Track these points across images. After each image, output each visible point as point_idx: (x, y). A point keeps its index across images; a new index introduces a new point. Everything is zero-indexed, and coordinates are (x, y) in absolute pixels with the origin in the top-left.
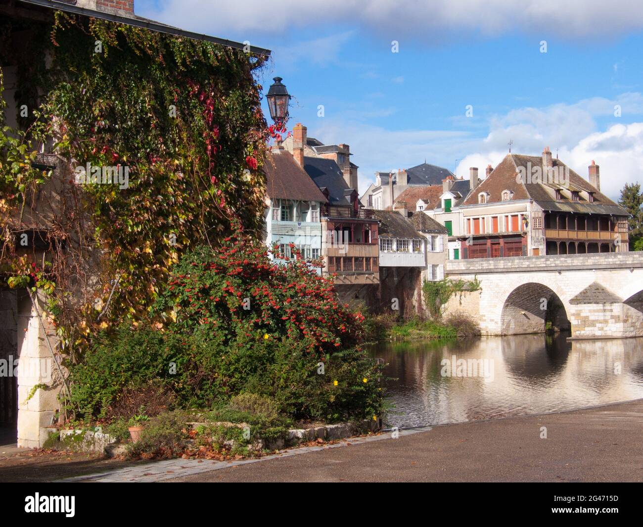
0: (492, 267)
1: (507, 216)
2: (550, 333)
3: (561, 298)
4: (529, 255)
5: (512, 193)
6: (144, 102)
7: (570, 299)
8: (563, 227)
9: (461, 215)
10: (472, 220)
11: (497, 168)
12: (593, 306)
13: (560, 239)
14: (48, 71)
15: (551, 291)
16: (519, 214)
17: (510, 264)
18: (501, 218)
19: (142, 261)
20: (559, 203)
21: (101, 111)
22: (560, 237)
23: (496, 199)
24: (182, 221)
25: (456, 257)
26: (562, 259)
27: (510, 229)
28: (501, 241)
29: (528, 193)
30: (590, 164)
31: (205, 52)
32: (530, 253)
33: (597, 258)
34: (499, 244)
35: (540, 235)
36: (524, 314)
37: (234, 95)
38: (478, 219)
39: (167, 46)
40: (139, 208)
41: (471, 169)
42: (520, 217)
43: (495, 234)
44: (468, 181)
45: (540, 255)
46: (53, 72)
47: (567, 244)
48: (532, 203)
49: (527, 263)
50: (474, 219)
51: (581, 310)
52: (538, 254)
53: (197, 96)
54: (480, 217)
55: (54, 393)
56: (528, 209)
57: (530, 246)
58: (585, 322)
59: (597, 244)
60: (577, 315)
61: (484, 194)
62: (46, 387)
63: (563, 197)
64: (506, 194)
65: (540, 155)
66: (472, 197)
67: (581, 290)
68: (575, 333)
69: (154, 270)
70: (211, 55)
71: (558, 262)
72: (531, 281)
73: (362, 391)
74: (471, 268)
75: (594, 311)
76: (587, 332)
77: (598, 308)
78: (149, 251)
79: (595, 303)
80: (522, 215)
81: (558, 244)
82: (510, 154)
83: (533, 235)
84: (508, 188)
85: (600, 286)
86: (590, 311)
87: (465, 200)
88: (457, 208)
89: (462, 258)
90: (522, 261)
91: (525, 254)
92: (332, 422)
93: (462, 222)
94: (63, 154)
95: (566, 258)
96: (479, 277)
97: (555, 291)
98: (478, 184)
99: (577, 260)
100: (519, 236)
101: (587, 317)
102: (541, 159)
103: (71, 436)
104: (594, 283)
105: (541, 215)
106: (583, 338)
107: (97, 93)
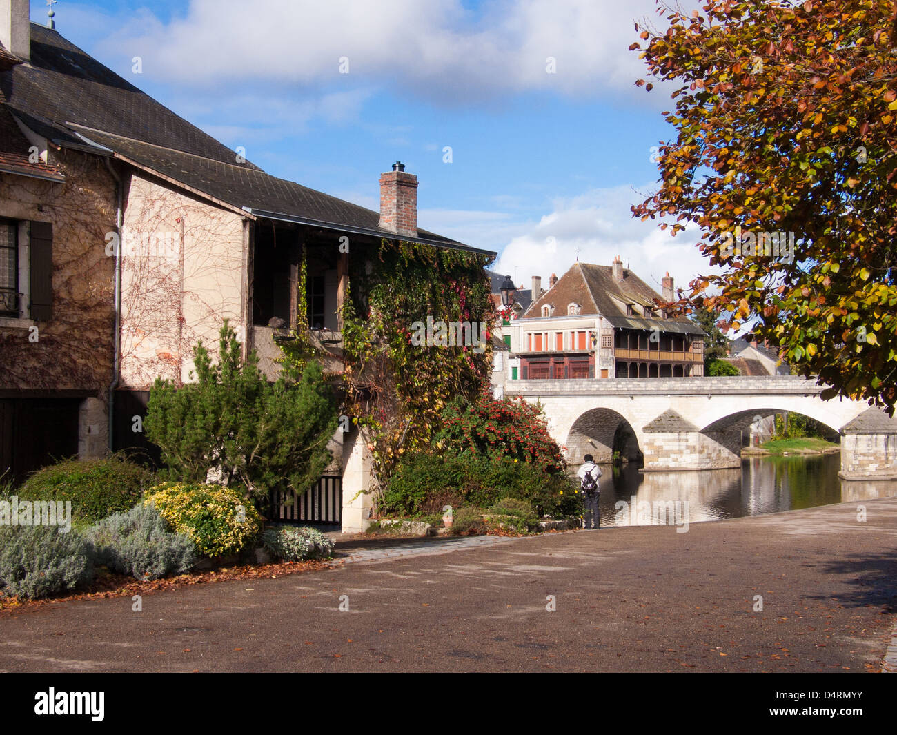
0: (557, 389)
1: (573, 333)
2: (617, 463)
3: (633, 426)
4: (596, 377)
5: (579, 306)
6: (424, 295)
7: (643, 426)
8: (634, 347)
9: (522, 329)
10: (533, 336)
11: (562, 278)
12: (668, 435)
13: (631, 360)
14: (368, 276)
15: (621, 417)
16: (587, 330)
17: (577, 387)
18: (566, 334)
19: (421, 407)
20: (630, 319)
21: (400, 303)
22: (631, 357)
23: (561, 312)
24: (446, 378)
25: (515, 377)
26: (635, 383)
27: (576, 347)
28: (566, 360)
29: (597, 307)
30: (664, 276)
31: (461, 259)
32: (598, 375)
33: (673, 382)
34: (563, 363)
35: (610, 354)
36: (591, 443)
37: (477, 286)
38: (541, 334)
39: (439, 256)
40: (421, 370)
41: (533, 277)
42: (587, 333)
43: (559, 352)
44: (530, 292)
45: (609, 377)
46: (372, 276)
47: (638, 365)
48: (601, 318)
49: (597, 386)
50: (536, 334)
51: (654, 440)
52: (606, 376)
53: (454, 289)
54: (543, 332)
55: (370, 497)
56: (597, 325)
57: (598, 367)
58: (659, 452)
59: (670, 366)
60: (651, 444)
61: (548, 306)
62: (365, 492)
63: (634, 313)
64: (573, 308)
65: (610, 265)
66: (534, 309)
67: (655, 417)
68: (648, 464)
69: (429, 413)
70: (464, 260)
71: (630, 386)
72: (600, 406)
73: (573, 499)
74: (534, 390)
75: (669, 441)
76: (661, 463)
77: (673, 437)
78: (426, 399)
79: (670, 432)
80: (590, 332)
81: (629, 364)
82: (577, 262)
83: (602, 354)
84: (575, 301)
85: (676, 414)
86: (665, 441)
87: (526, 313)
88: (517, 321)
89: (521, 378)
90: (590, 383)
91: (592, 376)
92: (558, 518)
93: (522, 337)
94: (378, 333)
95: (639, 381)
96: (542, 400)
97: (626, 417)
98: (541, 295)
99: (651, 384)
100: (586, 355)
101: (661, 447)
102: (611, 269)
103: (390, 525)
104: (669, 410)
105: (611, 332)
106: (657, 469)
107: (396, 291)
